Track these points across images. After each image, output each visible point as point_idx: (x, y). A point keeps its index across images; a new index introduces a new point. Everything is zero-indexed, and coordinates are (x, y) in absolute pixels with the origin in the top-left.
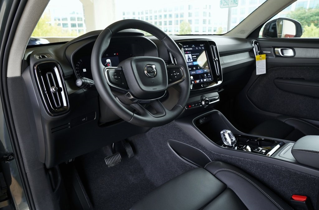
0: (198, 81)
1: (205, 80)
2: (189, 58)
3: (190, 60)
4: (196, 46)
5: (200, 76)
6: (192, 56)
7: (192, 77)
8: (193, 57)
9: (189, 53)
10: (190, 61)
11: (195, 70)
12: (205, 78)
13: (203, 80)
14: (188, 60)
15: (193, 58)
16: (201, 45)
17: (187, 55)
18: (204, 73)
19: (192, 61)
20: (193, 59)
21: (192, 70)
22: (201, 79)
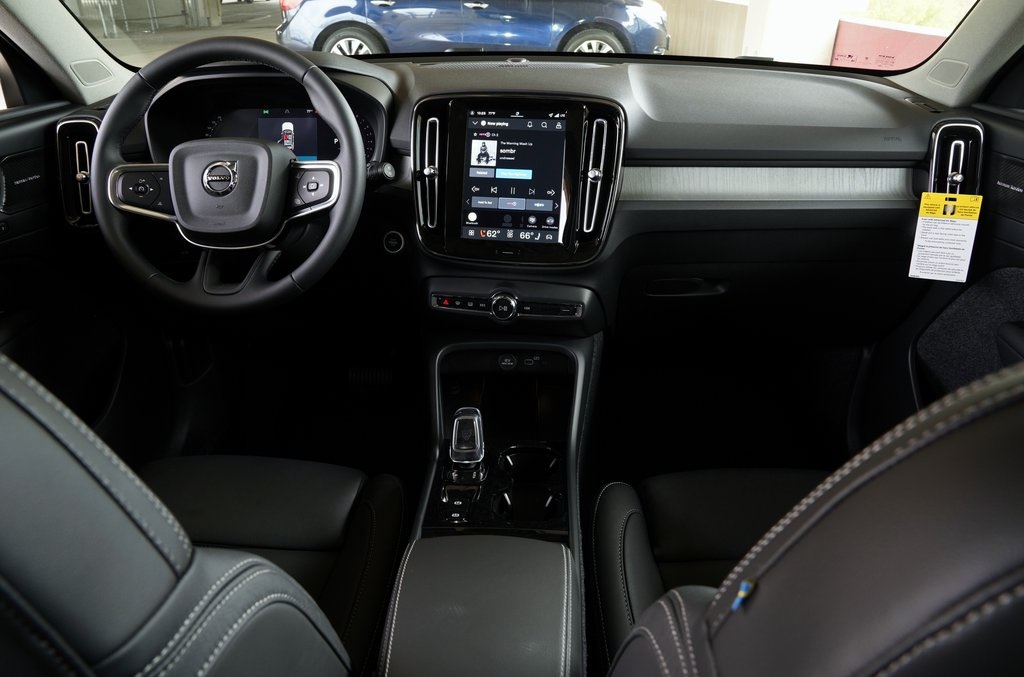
0: (492, 234)
1: (525, 236)
2: (484, 154)
3: (485, 159)
4: (528, 117)
5: (508, 218)
6: (500, 147)
7: (472, 217)
8: (502, 151)
9: (491, 138)
10: (483, 164)
11: (493, 195)
12: (526, 229)
13: (516, 235)
14: (479, 160)
15: (499, 154)
16: (551, 115)
17: (481, 141)
18: (527, 214)
19: (493, 163)
20: (498, 160)
21: (485, 193)
22: (510, 228)
